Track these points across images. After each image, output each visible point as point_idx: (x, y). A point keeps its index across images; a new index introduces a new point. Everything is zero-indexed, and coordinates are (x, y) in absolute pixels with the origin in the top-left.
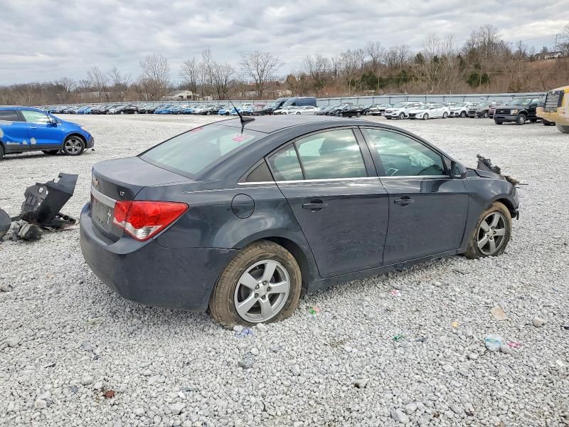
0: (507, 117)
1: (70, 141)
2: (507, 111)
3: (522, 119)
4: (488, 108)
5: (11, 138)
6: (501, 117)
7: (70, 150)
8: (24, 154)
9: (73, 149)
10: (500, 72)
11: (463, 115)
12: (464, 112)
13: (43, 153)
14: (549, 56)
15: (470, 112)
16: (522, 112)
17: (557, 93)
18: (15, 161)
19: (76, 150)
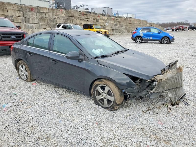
1: (164, 39)
5: (145, 37)
7: (163, 42)
8: (148, 42)
9: (164, 42)
13: (159, 42)
18: (145, 44)
19: (165, 42)
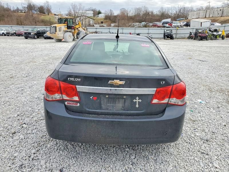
0: (30, 36)
2: (30, 33)
3: (36, 37)
4: (15, 32)
6: (27, 36)
10: (3, 16)
11: (3, 34)
12: (3, 33)
14: (20, 11)
15: (7, 33)
16: (35, 34)
17: (54, 27)
